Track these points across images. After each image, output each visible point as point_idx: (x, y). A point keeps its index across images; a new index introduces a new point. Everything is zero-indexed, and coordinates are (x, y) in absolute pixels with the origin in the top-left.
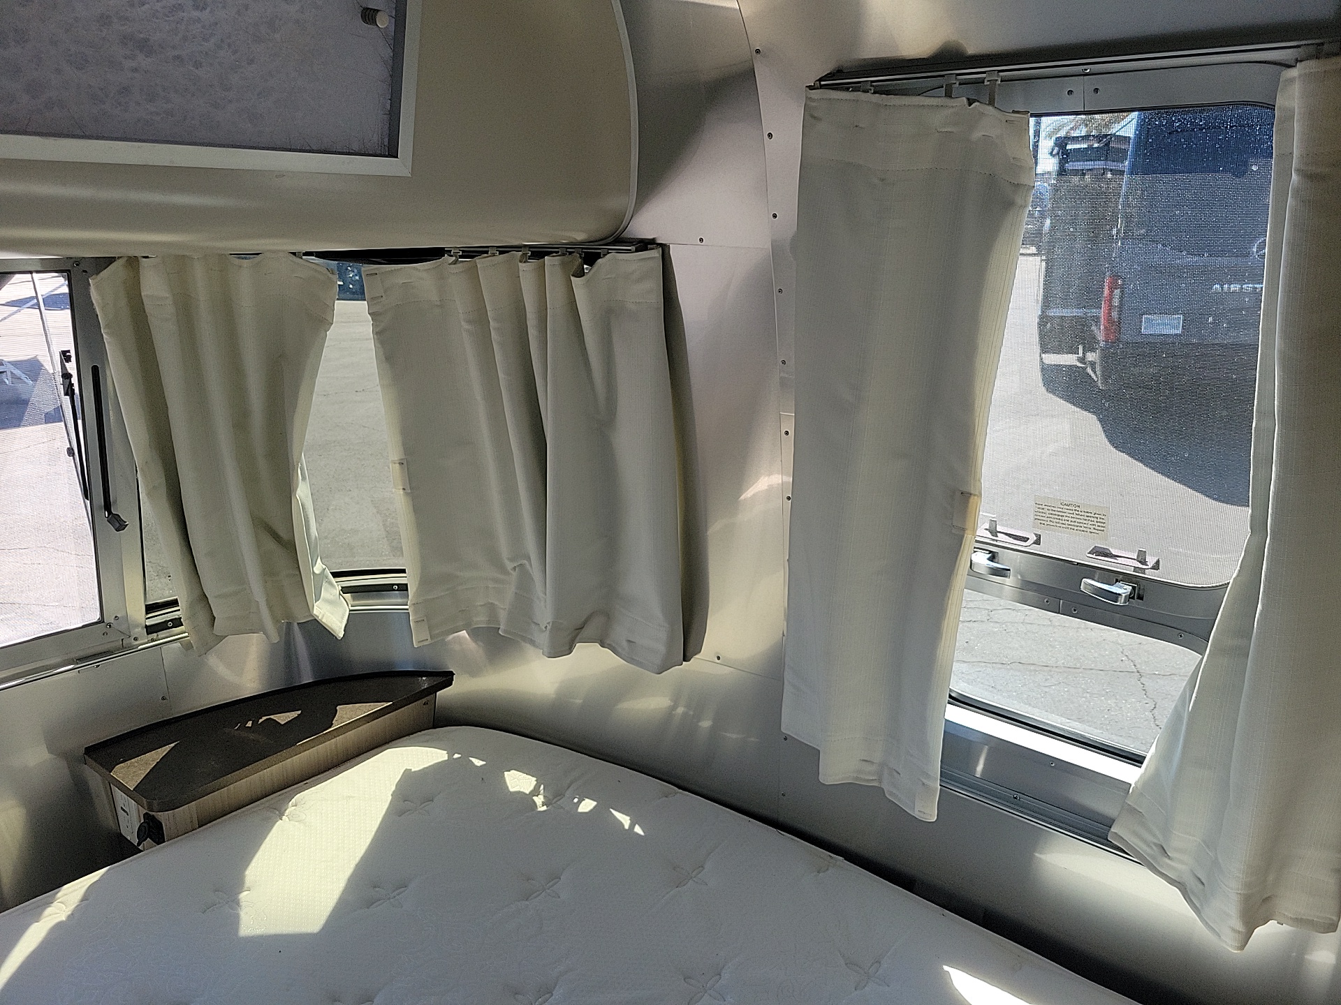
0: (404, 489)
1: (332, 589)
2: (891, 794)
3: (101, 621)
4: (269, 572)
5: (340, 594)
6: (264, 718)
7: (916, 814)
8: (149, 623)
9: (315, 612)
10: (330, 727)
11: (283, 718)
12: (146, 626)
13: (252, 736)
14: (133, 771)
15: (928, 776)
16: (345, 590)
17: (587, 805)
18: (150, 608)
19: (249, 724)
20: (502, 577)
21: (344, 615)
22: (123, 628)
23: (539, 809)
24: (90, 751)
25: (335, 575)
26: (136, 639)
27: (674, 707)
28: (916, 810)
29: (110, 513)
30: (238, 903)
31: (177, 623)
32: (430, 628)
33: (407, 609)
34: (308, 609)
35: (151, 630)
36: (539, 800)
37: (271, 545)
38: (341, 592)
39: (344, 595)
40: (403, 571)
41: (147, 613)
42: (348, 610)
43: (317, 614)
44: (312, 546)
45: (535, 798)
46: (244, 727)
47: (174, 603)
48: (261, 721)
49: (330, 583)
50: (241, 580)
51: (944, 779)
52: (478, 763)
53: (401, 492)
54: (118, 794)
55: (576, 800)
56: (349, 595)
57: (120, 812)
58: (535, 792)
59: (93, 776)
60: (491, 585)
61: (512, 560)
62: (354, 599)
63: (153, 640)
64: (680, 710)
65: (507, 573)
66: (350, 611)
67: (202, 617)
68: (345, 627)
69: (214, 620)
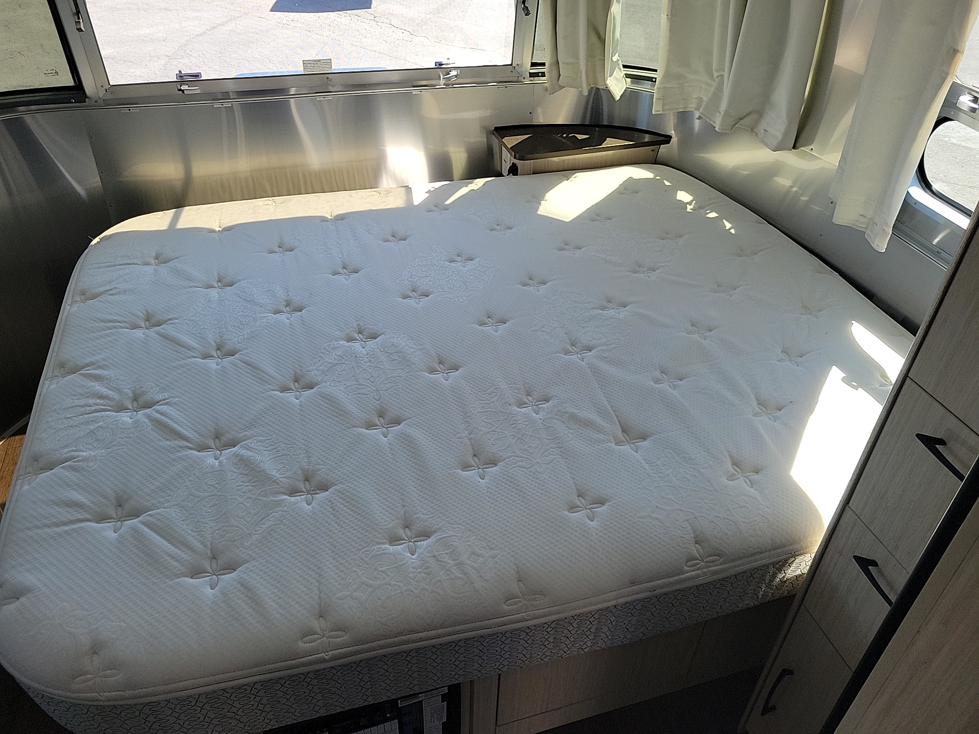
0: (667, 15)
1: (620, 73)
2: (868, 235)
3: (511, 65)
4: (590, 56)
5: (623, 77)
6: (572, 135)
7: (875, 246)
8: (531, 71)
9: (608, 82)
10: (600, 145)
11: (580, 137)
12: (530, 73)
13: (564, 141)
14: (512, 141)
15: (887, 224)
16: (627, 76)
17: (713, 215)
18: (533, 64)
19: (565, 135)
20: (709, 81)
21: (622, 89)
22: (519, 71)
23: (688, 211)
24: (497, 129)
25: (625, 66)
26: (524, 78)
27: (792, 187)
28: (875, 244)
29: (524, 5)
30: (540, 204)
31: (543, 75)
32: (664, 105)
33: (653, 93)
34: (604, 80)
35: (532, 75)
36: (689, 207)
37: (594, 39)
38: (625, 76)
39: (627, 79)
40: (656, 71)
41: (531, 67)
42: (625, 87)
43: (608, 84)
44: (614, 46)
45: (688, 206)
46: (561, 136)
47: (543, 64)
48: (570, 135)
49: (620, 69)
50: (577, 57)
51: (894, 229)
52: (667, 183)
53: (666, 17)
54: (503, 148)
55: (708, 211)
56: (630, 79)
57: (503, 161)
58: (690, 203)
59: (495, 141)
60: (704, 86)
61: (717, 71)
62: (632, 83)
63: (531, 81)
64: (794, 189)
65: (714, 80)
66: (627, 88)
67: (555, 73)
68: (622, 95)
69: (559, 77)
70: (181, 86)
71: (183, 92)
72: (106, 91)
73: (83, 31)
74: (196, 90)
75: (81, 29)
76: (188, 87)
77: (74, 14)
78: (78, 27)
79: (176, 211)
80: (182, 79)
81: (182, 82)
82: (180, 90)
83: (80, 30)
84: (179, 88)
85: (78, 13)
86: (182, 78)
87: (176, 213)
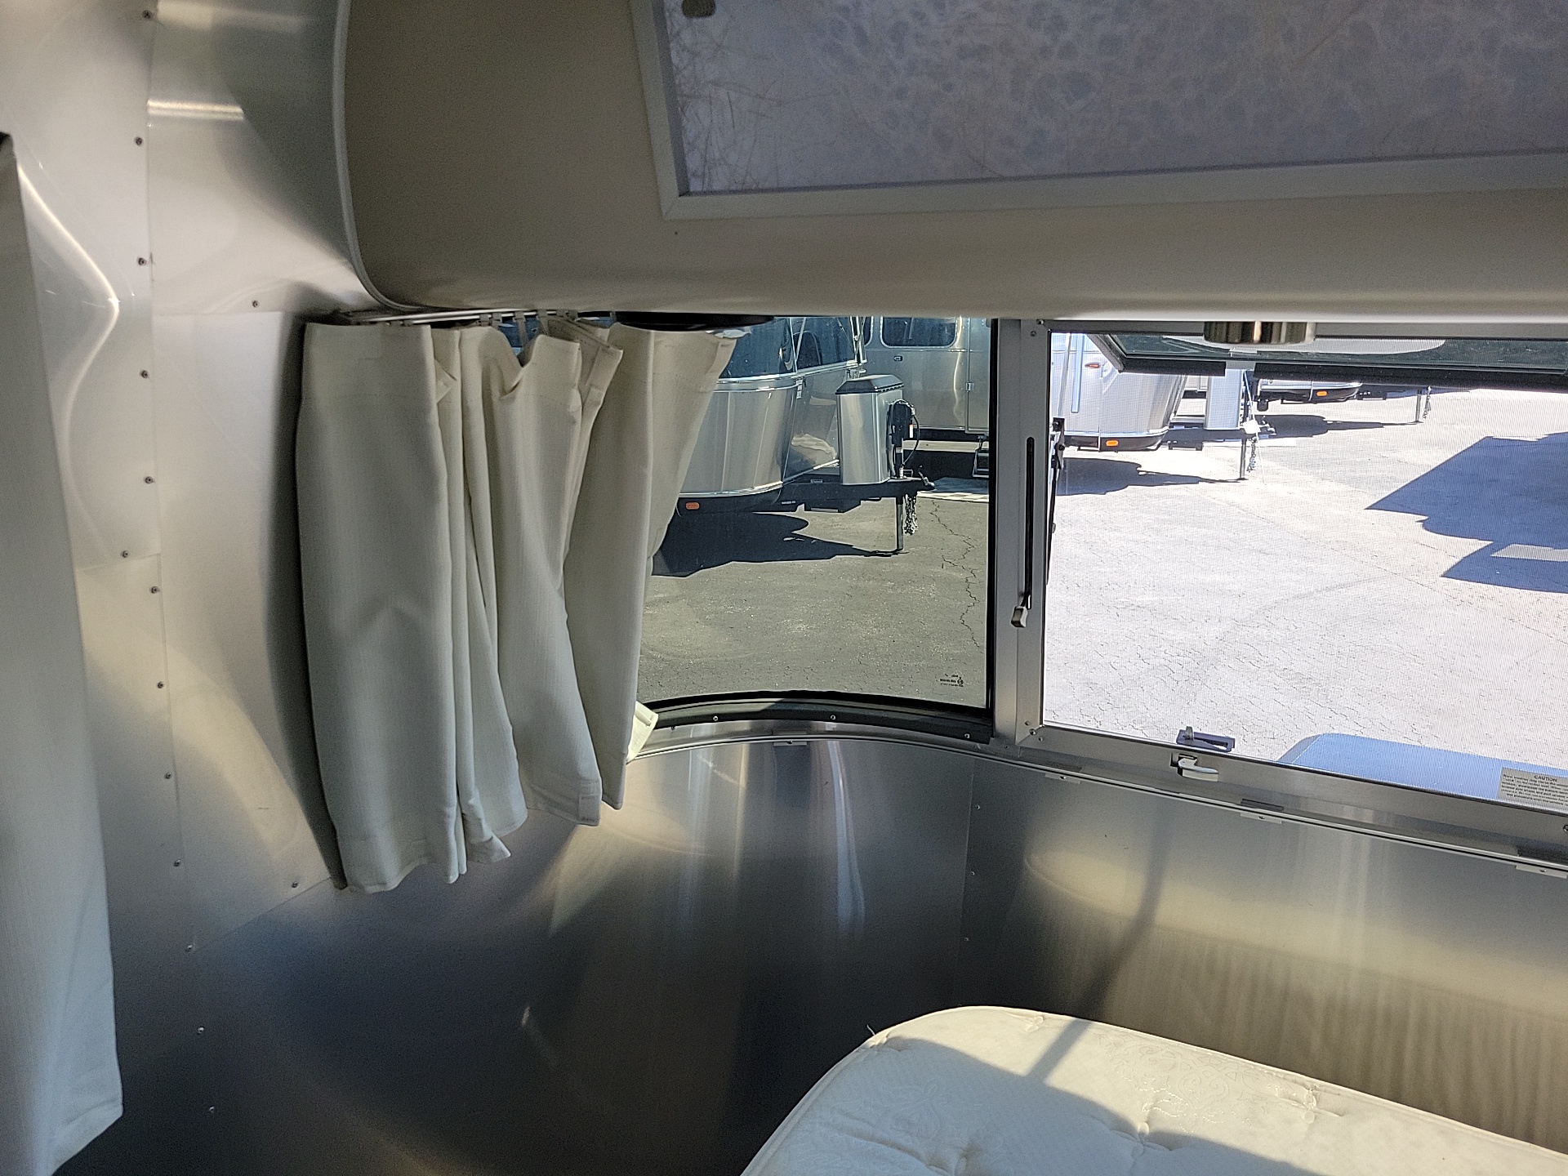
70: (1180, 758)
71: (1180, 771)
72: (1032, 733)
73: (1022, 626)
74: (1209, 775)
75: (1019, 622)
76: (1195, 764)
77: (1021, 594)
78: (1015, 619)
79: (1074, 1022)
80: (1191, 742)
81: (1185, 753)
82: (1175, 764)
83: (1017, 624)
84: (1176, 759)
85: (1027, 593)
86: (1189, 742)
87: (1071, 1026)
